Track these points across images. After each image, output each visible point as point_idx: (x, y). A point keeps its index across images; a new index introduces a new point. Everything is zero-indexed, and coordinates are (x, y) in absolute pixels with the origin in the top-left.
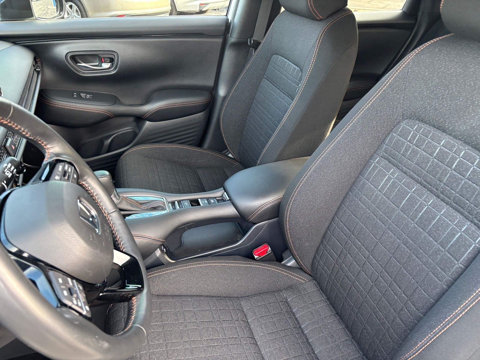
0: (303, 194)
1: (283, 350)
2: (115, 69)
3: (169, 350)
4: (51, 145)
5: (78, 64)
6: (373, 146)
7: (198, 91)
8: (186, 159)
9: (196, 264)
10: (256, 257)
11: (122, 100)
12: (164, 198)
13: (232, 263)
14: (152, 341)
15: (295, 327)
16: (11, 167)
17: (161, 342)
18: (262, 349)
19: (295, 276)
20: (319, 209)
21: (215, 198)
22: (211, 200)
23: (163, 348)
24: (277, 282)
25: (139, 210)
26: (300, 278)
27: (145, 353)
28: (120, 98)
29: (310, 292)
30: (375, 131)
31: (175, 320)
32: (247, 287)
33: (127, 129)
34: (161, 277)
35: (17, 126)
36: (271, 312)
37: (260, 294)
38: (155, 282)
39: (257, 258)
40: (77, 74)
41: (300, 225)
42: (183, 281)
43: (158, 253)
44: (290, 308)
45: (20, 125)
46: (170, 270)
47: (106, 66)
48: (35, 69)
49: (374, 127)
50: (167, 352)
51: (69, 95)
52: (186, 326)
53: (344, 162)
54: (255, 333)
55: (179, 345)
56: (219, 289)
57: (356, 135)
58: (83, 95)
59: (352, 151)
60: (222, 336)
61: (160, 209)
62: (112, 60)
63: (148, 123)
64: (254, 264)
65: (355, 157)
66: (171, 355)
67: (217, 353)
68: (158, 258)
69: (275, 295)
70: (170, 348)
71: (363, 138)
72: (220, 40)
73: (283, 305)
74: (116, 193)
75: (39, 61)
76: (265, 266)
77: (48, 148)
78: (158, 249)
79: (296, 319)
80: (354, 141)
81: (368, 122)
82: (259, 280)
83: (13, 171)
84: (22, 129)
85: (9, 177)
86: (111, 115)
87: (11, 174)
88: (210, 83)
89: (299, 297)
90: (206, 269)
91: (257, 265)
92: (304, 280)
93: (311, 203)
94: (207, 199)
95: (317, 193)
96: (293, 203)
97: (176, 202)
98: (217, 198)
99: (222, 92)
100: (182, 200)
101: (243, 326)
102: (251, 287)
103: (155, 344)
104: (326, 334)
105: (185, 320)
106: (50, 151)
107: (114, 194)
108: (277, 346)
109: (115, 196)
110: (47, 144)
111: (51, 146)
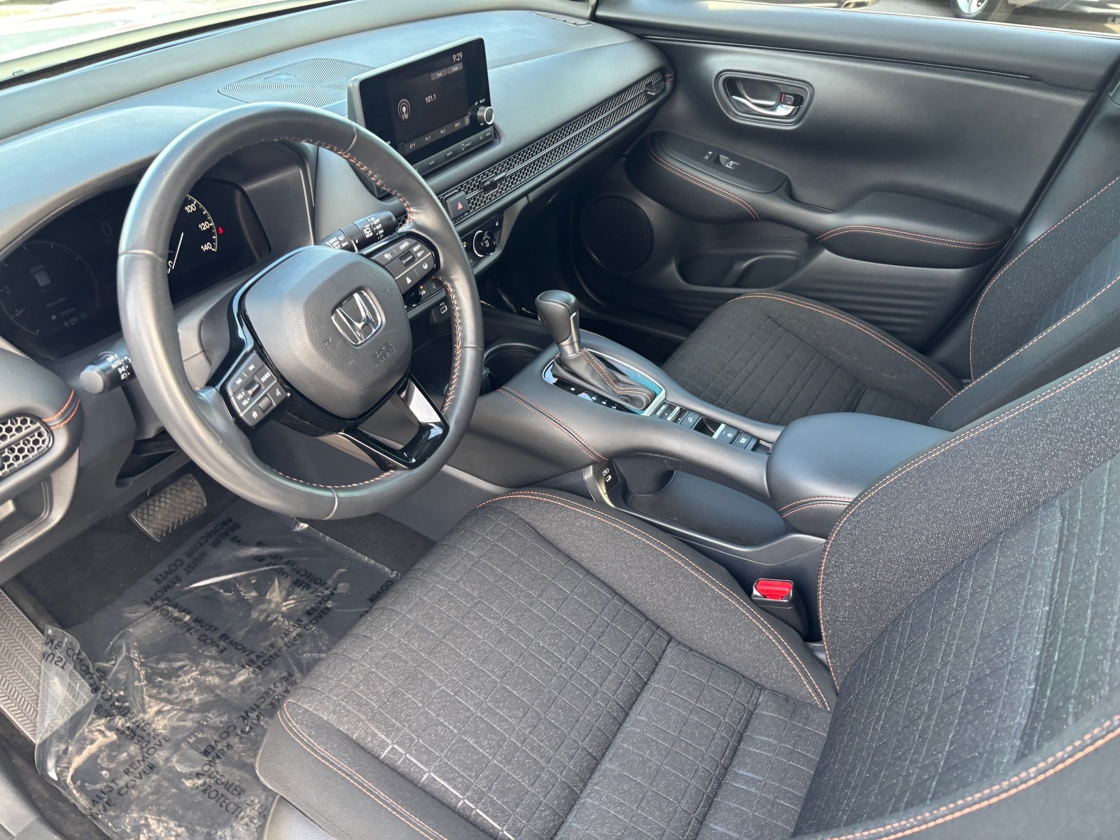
0: (872, 510)
1: (650, 768)
2: (797, 122)
3: (474, 612)
4: (415, 209)
5: (733, 97)
6: (1066, 473)
7: (975, 215)
8: (856, 358)
9: (631, 530)
10: (755, 592)
11: (799, 191)
12: (664, 391)
13: (697, 571)
14: (464, 583)
15: (713, 758)
16: (377, 224)
17: (475, 594)
18: (621, 736)
19: (810, 682)
20: (890, 561)
21: (759, 439)
22: (743, 439)
23: (468, 603)
24: (765, 668)
25: (602, 388)
26: (818, 695)
27: (441, 590)
28: (794, 185)
29: (809, 730)
30: (1083, 436)
31: (525, 584)
32: (700, 633)
33: (787, 253)
34: (563, 511)
35: (363, 167)
36: (702, 702)
37: (717, 663)
38: (550, 513)
39: (756, 596)
40: (724, 114)
41: (843, 573)
42: (593, 540)
43: (588, 474)
44: (746, 727)
45: (366, 166)
46: (583, 510)
47: (784, 110)
48: (647, 91)
49: (1086, 425)
50: (468, 612)
51: (696, 153)
52: (531, 604)
53: (984, 481)
54: (636, 708)
55: (494, 618)
56: (645, 598)
57: (1040, 425)
58: (723, 158)
59: (1012, 462)
60: (572, 663)
61: (638, 404)
62: (798, 101)
63: (826, 255)
64: (739, 603)
65: (1013, 481)
66: (469, 619)
67: (536, 675)
68: (584, 482)
69: (740, 683)
70: (478, 611)
71: (1051, 442)
72: (1078, 103)
73: (735, 709)
74: (575, 339)
75: (671, 77)
76: (758, 620)
77: (411, 213)
78: (591, 467)
79: (735, 750)
80: (1028, 440)
81: (1080, 405)
82: (728, 636)
83: (377, 231)
84: (370, 172)
85: (367, 236)
86: (754, 214)
87: (372, 234)
88: (1016, 205)
89: (779, 722)
90: (643, 549)
91: (744, 607)
92: (824, 704)
93: (880, 538)
94: (739, 433)
95: (900, 522)
96: (849, 517)
97: (678, 409)
98: (762, 442)
99: (1035, 235)
100: (691, 411)
101: (627, 681)
102: (707, 638)
103: (465, 590)
104: (754, 815)
105: (540, 595)
106: (412, 218)
107: (572, 339)
108: (645, 753)
109: (572, 344)
110: (412, 206)
111: (415, 211)
